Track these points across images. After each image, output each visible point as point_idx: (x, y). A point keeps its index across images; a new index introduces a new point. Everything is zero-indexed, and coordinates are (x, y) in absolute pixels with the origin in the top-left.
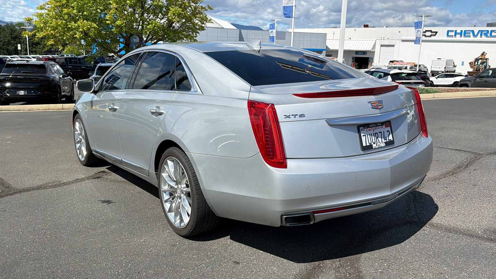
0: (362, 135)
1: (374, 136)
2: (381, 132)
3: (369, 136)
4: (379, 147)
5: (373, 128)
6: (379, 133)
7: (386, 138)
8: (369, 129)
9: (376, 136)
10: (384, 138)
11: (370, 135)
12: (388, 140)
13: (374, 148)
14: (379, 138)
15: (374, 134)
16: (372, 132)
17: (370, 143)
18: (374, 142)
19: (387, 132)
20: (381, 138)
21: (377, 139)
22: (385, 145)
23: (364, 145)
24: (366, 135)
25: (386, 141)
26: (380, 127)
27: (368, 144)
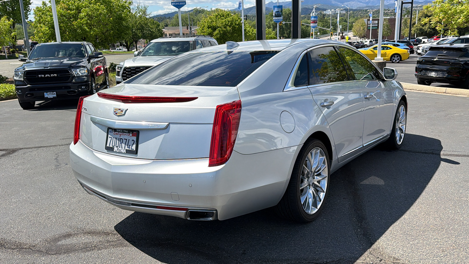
0: (109, 136)
1: (119, 140)
2: (126, 139)
3: (114, 139)
4: (120, 152)
5: (120, 133)
6: (125, 139)
7: (129, 146)
8: (116, 133)
9: (120, 141)
10: (128, 146)
11: (116, 138)
12: (130, 149)
13: (114, 151)
14: (123, 144)
15: (119, 138)
16: (118, 136)
17: (113, 145)
18: (117, 146)
19: (132, 140)
20: (125, 144)
21: (121, 144)
22: (125, 152)
23: (108, 145)
24: (112, 138)
25: (128, 149)
26: (127, 134)
27: (111, 146)
